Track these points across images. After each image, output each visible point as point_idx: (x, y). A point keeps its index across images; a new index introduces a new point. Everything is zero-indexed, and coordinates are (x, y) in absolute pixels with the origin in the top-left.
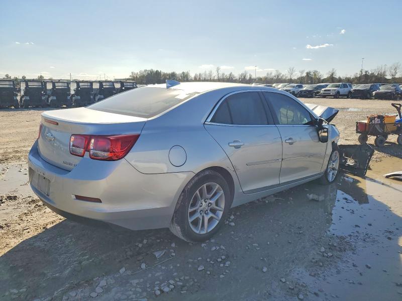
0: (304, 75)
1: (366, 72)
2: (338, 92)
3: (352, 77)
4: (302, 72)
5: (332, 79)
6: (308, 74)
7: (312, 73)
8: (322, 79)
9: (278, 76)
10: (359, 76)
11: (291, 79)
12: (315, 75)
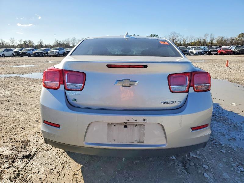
0: (23, 43)
1: (60, 42)
2: (59, 53)
3: (53, 45)
4: (21, 41)
5: (41, 46)
6: (25, 42)
7: (27, 42)
8: (35, 45)
9: (3, 44)
10: (56, 44)
11: (13, 46)
12: (30, 43)
